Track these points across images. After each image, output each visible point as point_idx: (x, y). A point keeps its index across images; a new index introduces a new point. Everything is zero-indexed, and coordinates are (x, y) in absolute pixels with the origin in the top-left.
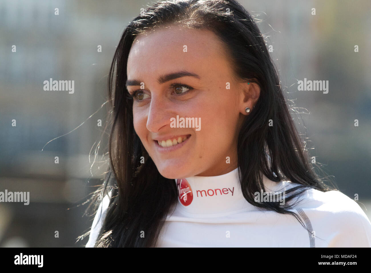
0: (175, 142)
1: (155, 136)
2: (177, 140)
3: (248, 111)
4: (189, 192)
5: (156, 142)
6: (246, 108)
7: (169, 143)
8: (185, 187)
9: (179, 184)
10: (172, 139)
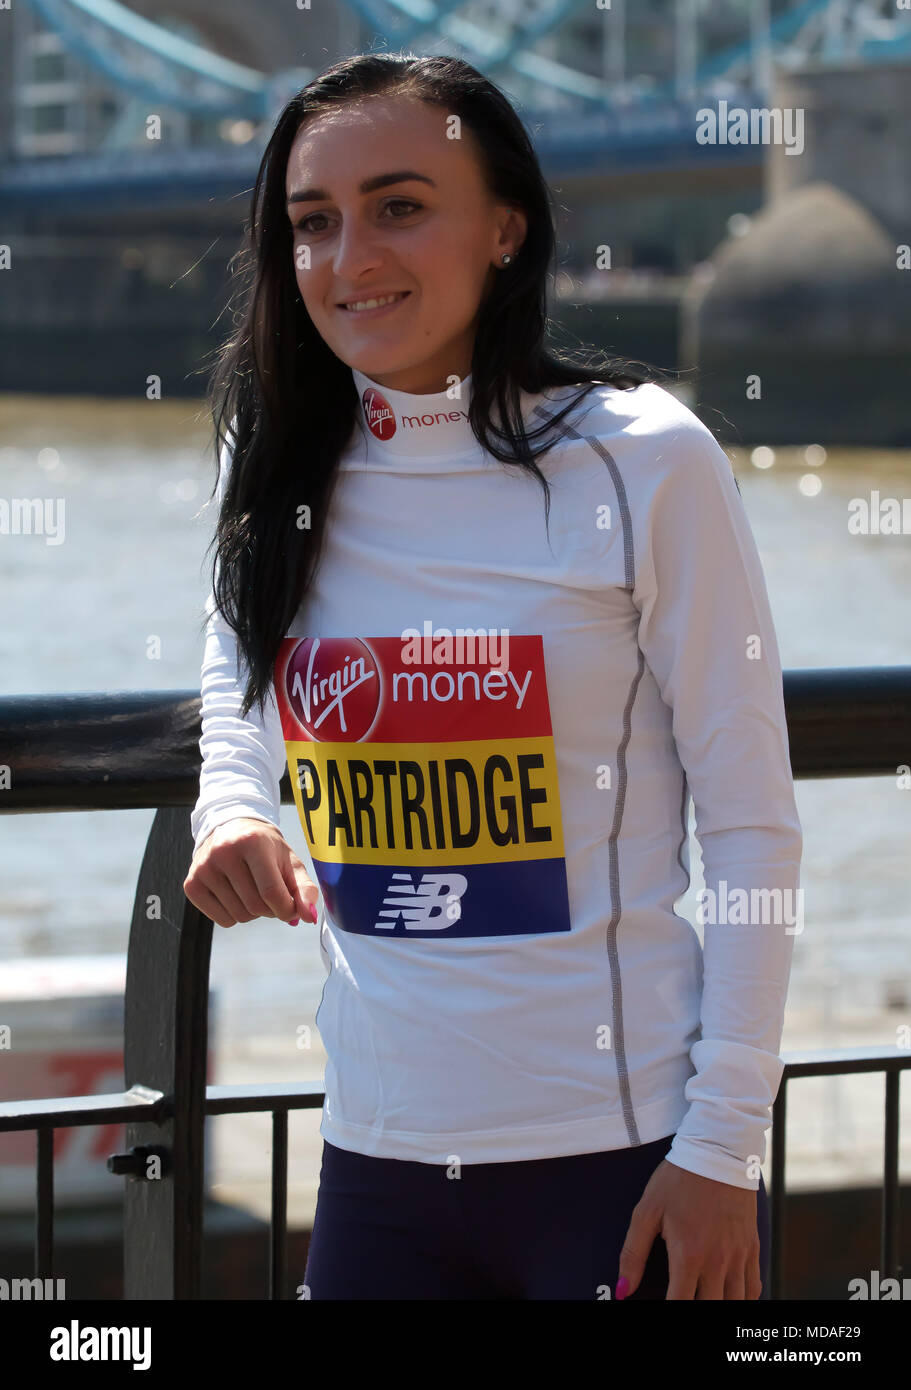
0: (382, 301)
1: (343, 294)
2: (386, 299)
3: (508, 260)
4: (390, 417)
5: (343, 306)
6: (504, 255)
7: (372, 304)
8: (381, 409)
9: (368, 401)
10: (377, 298)
